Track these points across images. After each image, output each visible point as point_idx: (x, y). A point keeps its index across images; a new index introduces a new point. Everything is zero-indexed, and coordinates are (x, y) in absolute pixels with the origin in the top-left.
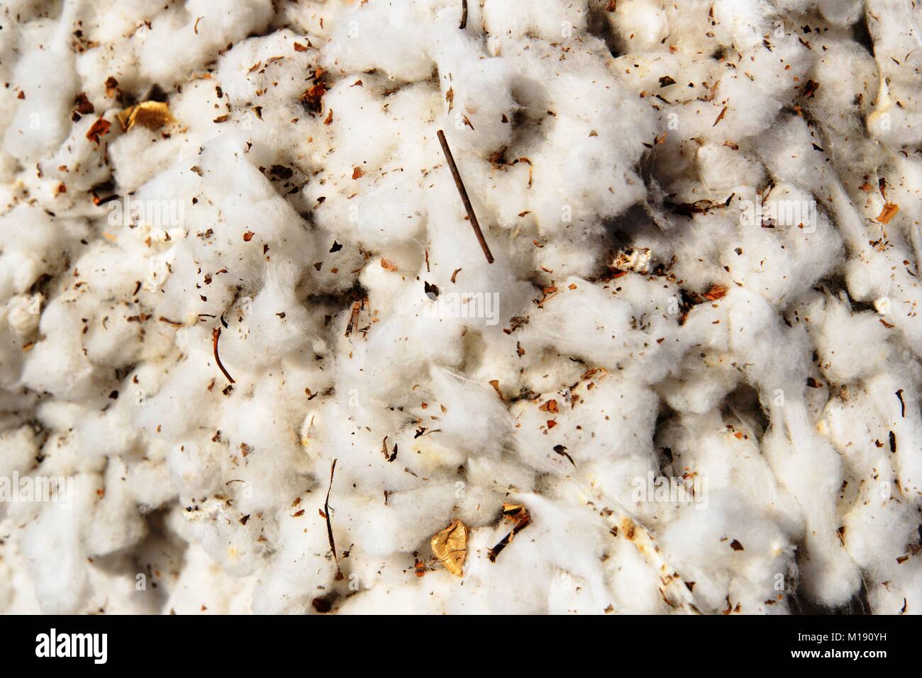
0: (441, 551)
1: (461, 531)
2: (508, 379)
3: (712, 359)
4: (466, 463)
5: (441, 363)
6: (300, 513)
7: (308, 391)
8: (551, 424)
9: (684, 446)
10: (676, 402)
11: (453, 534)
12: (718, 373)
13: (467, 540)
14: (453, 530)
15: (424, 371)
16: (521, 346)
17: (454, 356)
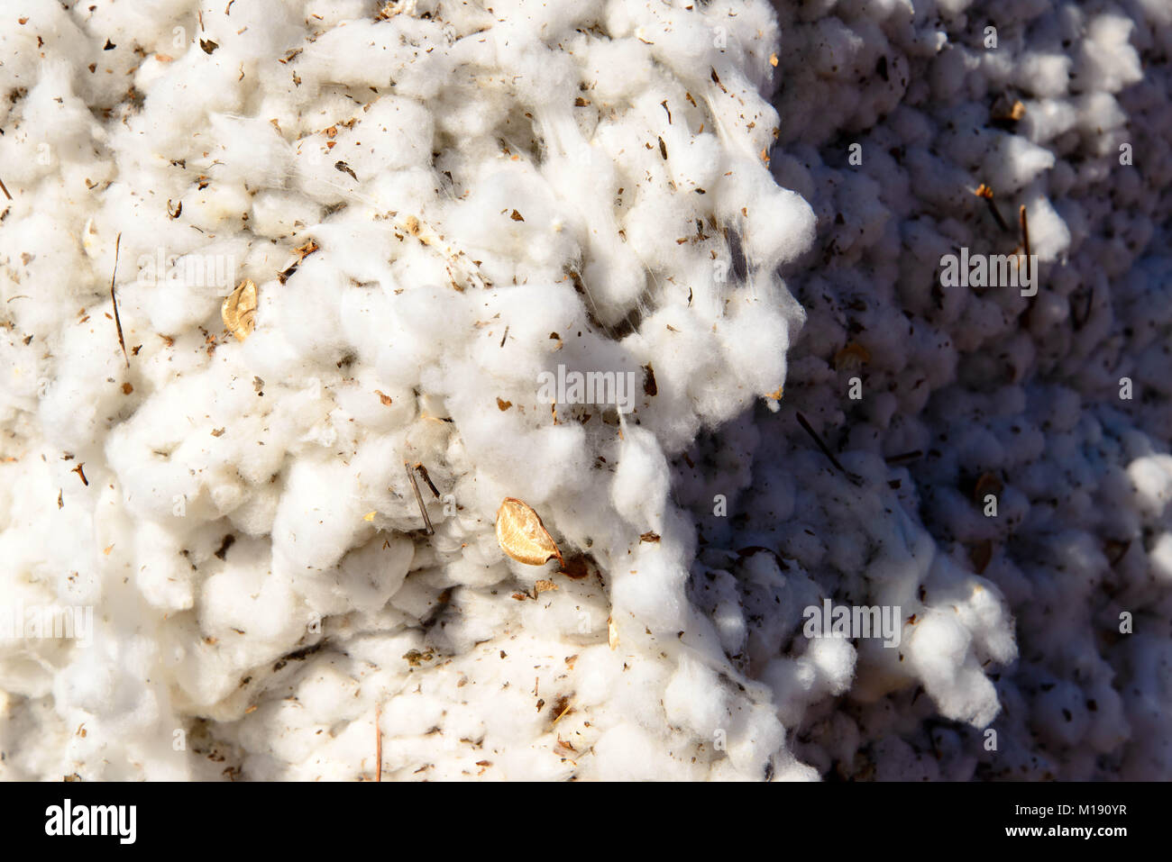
0: (232, 318)
1: (250, 289)
2: (288, 121)
3: (483, 79)
4: (251, 210)
5: (221, 110)
6: (85, 320)
7: (88, 182)
8: (331, 145)
9: (463, 171)
10: (452, 124)
11: (243, 293)
12: (488, 94)
13: (257, 294)
14: (243, 289)
15: (204, 119)
16: (297, 75)
17: (233, 99)
